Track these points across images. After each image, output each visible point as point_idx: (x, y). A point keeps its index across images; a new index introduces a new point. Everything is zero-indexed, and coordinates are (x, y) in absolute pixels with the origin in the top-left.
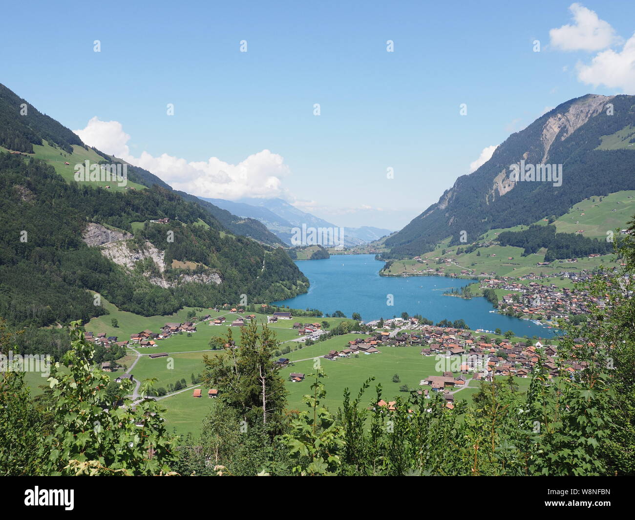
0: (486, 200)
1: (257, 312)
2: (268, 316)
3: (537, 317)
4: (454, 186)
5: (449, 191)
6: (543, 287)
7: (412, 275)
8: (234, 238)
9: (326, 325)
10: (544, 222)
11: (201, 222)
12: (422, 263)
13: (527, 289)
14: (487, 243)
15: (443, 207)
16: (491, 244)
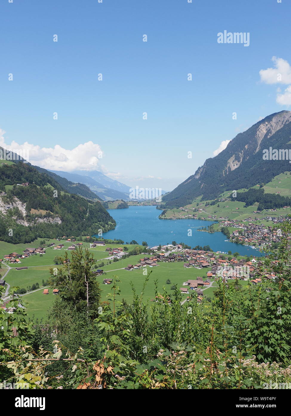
0: (223, 174)
1: (84, 241)
2: (90, 244)
3: (253, 244)
4: (204, 165)
5: (201, 168)
6: (256, 226)
7: (179, 218)
8: (70, 195)
9: (126, 249)
10: (257, 187)
11: (49, 186)
12: (185, 211)
13: (247, 227)
14: (223, 199)
15: (197, 177)
16: (226, 200)
